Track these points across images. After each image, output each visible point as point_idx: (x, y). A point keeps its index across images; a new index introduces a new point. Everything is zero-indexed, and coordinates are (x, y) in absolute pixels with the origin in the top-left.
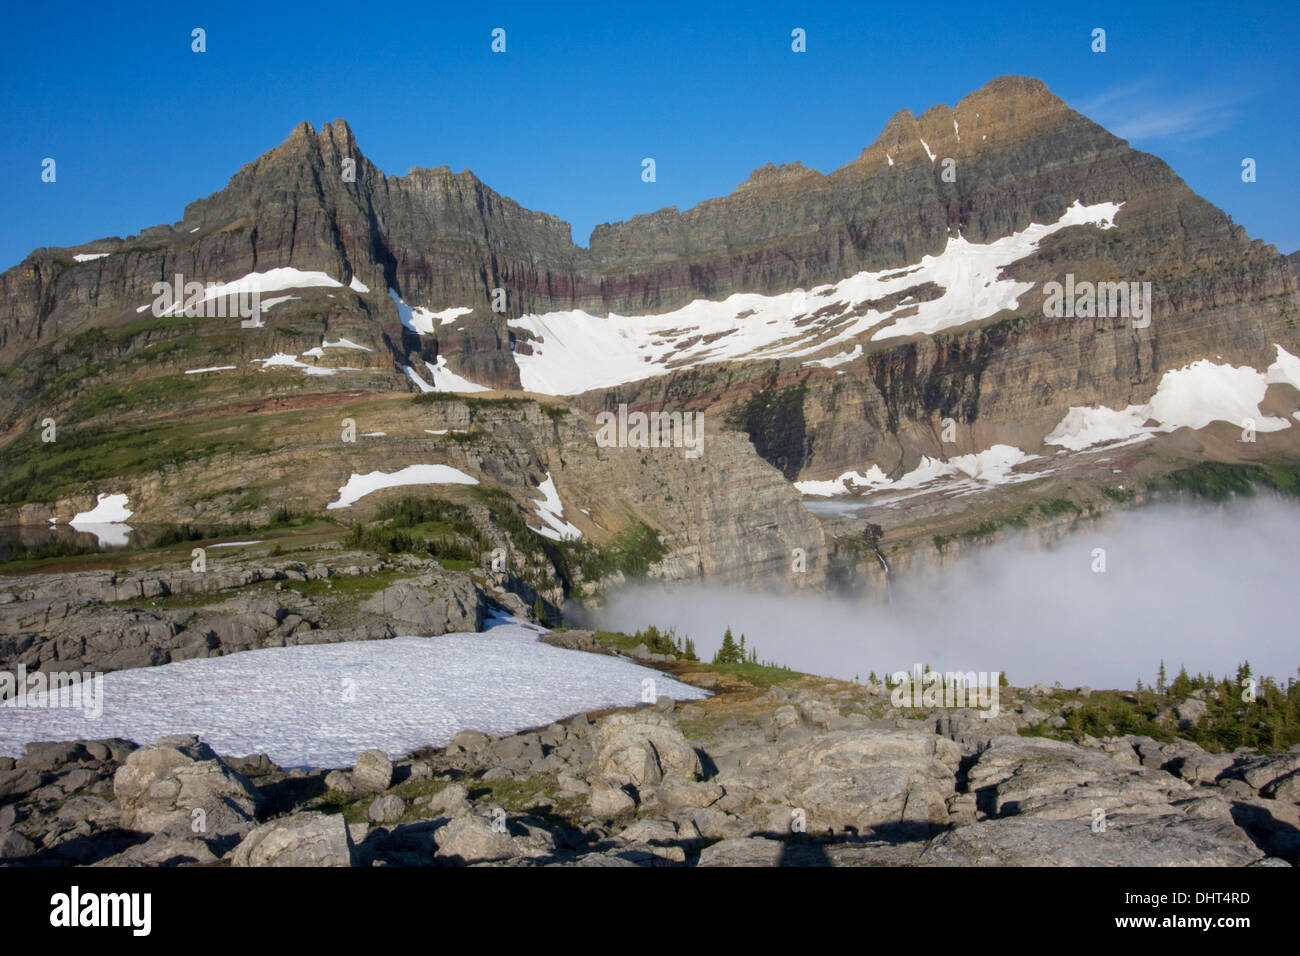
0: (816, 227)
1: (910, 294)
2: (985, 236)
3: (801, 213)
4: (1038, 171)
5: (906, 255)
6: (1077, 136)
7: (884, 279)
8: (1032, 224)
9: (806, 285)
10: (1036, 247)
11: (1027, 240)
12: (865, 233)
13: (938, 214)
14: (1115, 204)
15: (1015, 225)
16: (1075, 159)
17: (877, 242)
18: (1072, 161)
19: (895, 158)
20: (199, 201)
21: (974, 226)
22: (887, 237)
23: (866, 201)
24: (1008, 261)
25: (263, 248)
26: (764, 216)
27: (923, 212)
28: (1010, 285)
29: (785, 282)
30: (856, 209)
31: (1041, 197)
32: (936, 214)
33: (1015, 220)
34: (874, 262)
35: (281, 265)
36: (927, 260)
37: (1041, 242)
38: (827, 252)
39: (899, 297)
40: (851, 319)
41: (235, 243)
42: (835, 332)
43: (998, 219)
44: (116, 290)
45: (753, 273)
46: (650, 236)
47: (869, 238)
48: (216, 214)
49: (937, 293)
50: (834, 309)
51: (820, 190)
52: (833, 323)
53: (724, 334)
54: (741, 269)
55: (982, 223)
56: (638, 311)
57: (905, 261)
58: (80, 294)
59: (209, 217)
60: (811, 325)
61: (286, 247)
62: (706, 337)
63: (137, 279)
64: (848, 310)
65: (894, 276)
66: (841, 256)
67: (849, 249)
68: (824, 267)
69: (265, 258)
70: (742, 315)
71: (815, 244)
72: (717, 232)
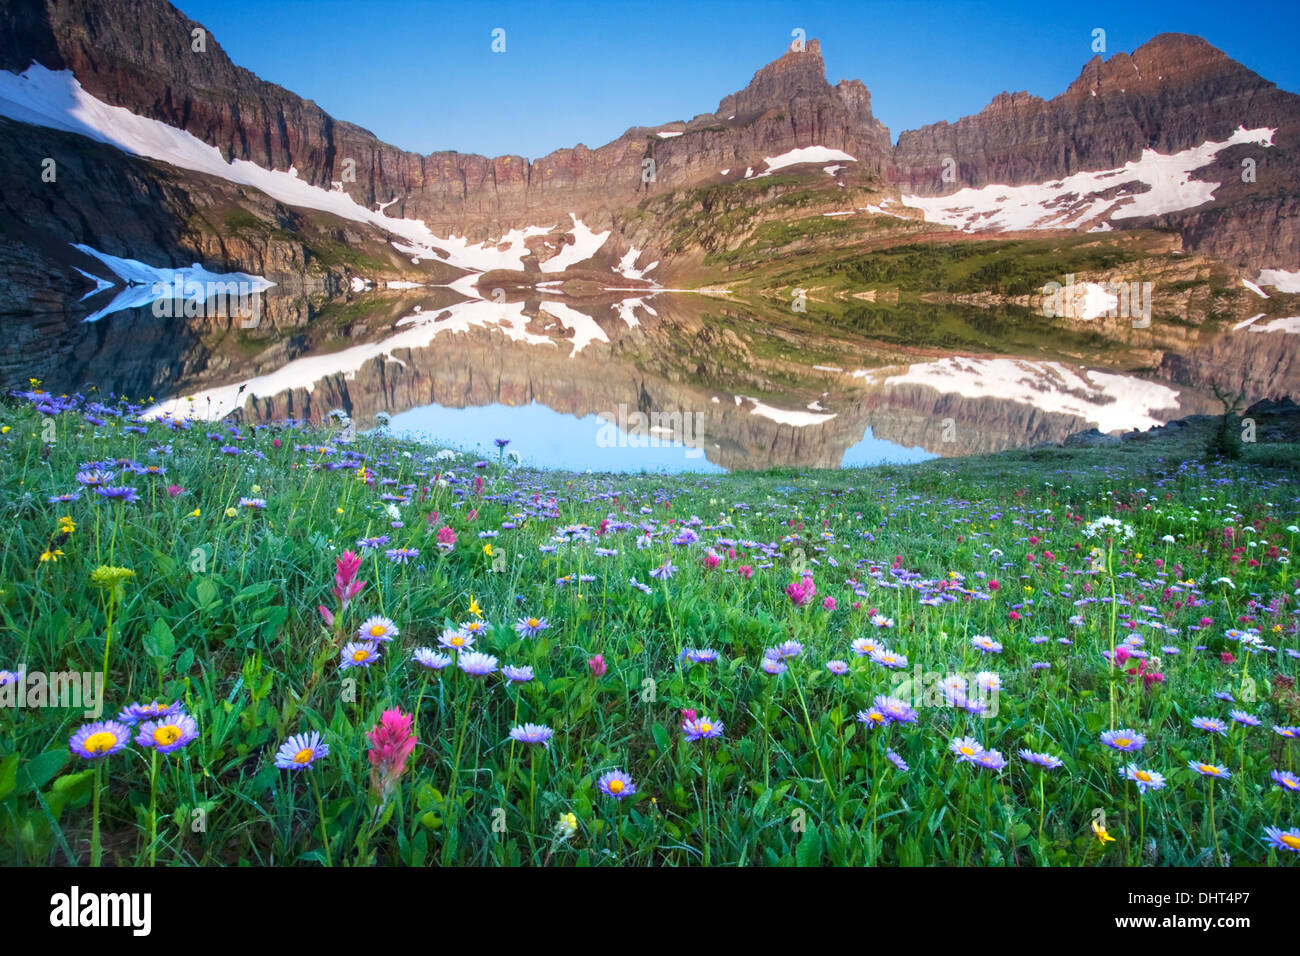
0: (1045, 139)
1: (1123, 189)
2: (1170, 149)
3: (1034, 128)
4: (1210, 104)
5: (1114, 161)
6: (1238, 78)
7: (1098, 177)
8: (1207, 142)
9: (1038, 180)
10: (1213, 158)
11: (1206, 152)
12: (1084, 144)
13: (1138, 134)
14: (1270, 129)
15: (1194, 142)
16: (1239, 95)
17: (1094, 151)
18: (1236, 97)
19: (1097, 91)
20: (730, 96)
21: (1163, 141)
22: (1100, 148)
23: (1082, 121)
24: (1193, 167)
25: (801, 131)
26: (1007, 130)
27: (1125, 131)
28: (1198, 185)
29: (1025, 177)
30: (1075, 127)
31: (1215, 122)
32: (1136, 132)
33: (1194, 138)
34: (1091, 165)
35: (813, 144)
36: (1129, 165)
37: (1216, 154)
38: (1056, 157)
39: (1115, 190)
40: (1085, 205)
41: (782, 127)
42: (1080, 213)
43: (1181, 137)
44: (702, 158)
45: (1002, 170)
46: (935, 141)
47: (1087, 148)
48: (745, 107)
49: (1145, 188)
50: (1069, 197)
51: (1046, 112)
52: (1074, 207)
53: (994, 212)
54: (994, 167)
55: (1168, 140)
56: (928, 195)
57: (1113, 165)
58: (676, 160)
59: (740, 109)
60: (1058, 208)
61: (816, 131)
62: (984, 214)
63: (717, 151)
64: (1080, 198)
65: (1106, 176)
66: (1067, 160)
67: (1073, 155)
68: (1053, 167)
69: (802, 138)
70: (999, 200)
71: (1047, 151)
72: (976, 140)
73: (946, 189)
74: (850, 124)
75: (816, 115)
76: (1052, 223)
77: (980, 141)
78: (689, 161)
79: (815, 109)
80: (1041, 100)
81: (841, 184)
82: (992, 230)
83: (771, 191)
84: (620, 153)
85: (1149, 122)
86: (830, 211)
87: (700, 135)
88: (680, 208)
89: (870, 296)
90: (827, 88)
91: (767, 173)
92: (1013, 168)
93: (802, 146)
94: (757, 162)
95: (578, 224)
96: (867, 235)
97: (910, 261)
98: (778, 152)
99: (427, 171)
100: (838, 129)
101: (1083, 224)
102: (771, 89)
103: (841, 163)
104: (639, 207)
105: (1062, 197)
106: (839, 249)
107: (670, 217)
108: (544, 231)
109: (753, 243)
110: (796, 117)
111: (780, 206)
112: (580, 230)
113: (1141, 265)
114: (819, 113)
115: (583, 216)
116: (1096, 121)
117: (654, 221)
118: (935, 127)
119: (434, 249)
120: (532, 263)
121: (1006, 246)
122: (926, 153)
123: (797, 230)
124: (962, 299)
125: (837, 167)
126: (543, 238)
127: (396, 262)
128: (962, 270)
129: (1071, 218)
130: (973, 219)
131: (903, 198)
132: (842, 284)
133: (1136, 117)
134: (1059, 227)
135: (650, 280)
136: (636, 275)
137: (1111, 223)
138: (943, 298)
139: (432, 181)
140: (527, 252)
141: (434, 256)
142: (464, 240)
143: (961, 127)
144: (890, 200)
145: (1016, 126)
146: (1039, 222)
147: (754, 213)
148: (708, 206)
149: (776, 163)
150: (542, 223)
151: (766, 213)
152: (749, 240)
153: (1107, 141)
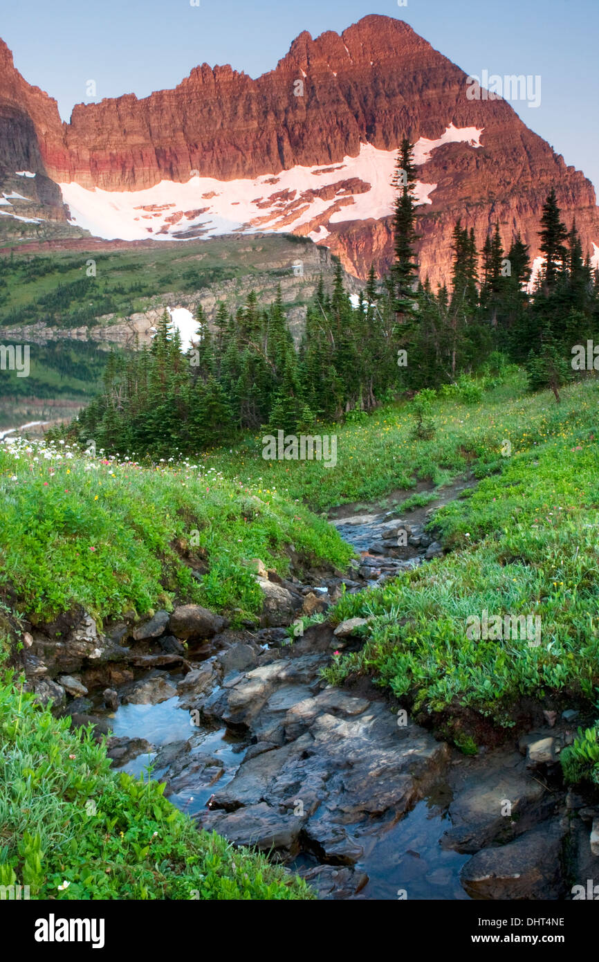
0: (255, 124)
1: (343, 187)
2: (387, 144)
3: (241, 111)
4: (421, 96)
5: (331, 154)
6: (444, 71)
7: (316, 173)
8: (421, 138)
9: (251, 173)
10: (429, 156)
11: (422, 150)
12: (297, 133)
13: (352, 124)
14: (477, 129)
15: (409, 138)
16: (446, 90)
17: (308, 142)
18: (444, 92)
19: (307, 71)
21: (379, 136)
22: (315, 138)
23: (293, 106)
26: (210, 110)
27: (339, 120)
28: (417, 185)
29: (235, 169)
30: (286, 111)
31: (427, 117)
32: (351, 122)
33: (409, 133)
34: (306, 158)
36: (347, 159)
37: (431, 152)
38: (268, 147)
39: (334, 188)
40: (302, 205)
42: (297, 214)
43: (396, 131)
45: (208, 159)
46: (120, 118)
47: (301, 136)
49: (365, 187)
50: (285, 195)
51: (253, 91)
52: (290, 207)
53: (200, 212)
54: (198, 154)
55: (384, 133)
56: (118, 188)
57: (331, 159)
60: (273, 208)
62: (187, 214)
64: (297, 197)
65: (324, 171)
66: (281, 150)
67: (286, 145)
68: (266, 158)
70: (206, 196)
71: (258, 139)
72: (172, 121)
73: (140, 181)
76: (263, 226)
77: (178, 122)
80: (247, 77)
82: (194, 231)
85: (364, 112)
101: (299, 228)
105: (277, 195)
116: (306, 106)
118: (119, 100)
122: (110, 134)
129: (287, 220)
130: (172, 220)
133: (349, 103)
137: (330, 227)
143: (154, 103)
145: (220, 107)
153: (321, 130)
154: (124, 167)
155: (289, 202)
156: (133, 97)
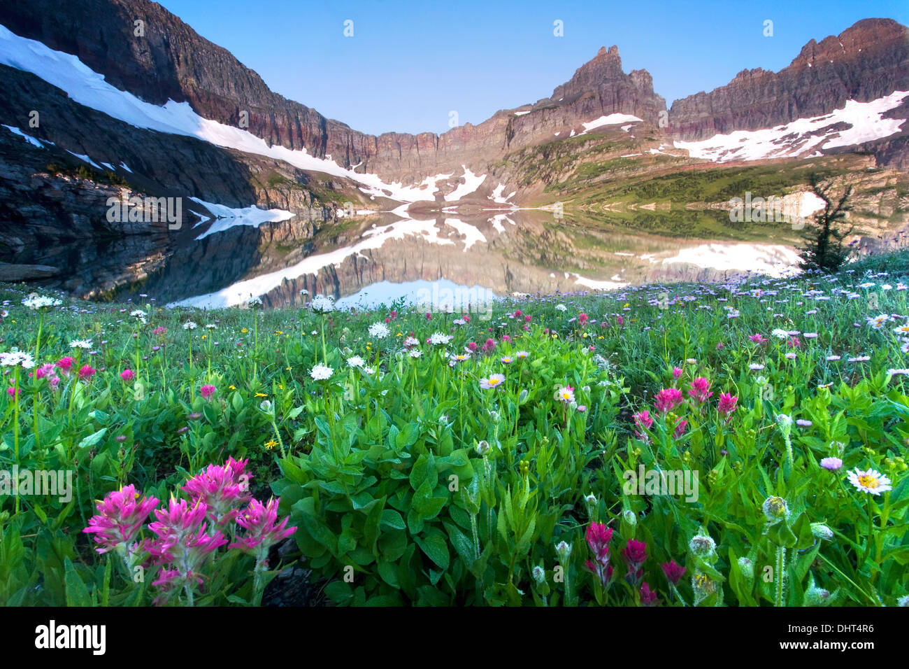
0: (775, 98)
1: (831, 128)
2: (867, 99)
3: (766, 92)
4: (898, 65)
5: (825, 110)
7: (813, 121)
9: (769, 126)
10: (900, 103)
12: (802, 100)
13: (843, 89)
17: (810, 104)
19: (812, 63)
20: (560, 86)
21: (862, 94)
22: (815, 102)
23: (801, 84)
24: (885, 110)
25: (606, 105)
26: (747, 94)
27: (833, 89)
29: (760, 125)
30: (796, 88)
33: (885, 89)
34: (807, 114)
35: (614, 112)
36: (836, 112)
37: (902, 100)
38: (782, 110)
39: (826, 129)
40: (803, 141)
41: (593, 103)
42: (800, 146)
43: (875, 90)
44: (543, 126)
45: (744, 121)
46: (696, 105)
47: (805, 102)
48: (570, 92)
49: (848, 126)
50: (792, 136)
51: (775, 80)
52: (795, 142)
53: (738, 149)
54: (738, 119)
55: (865, 92)
56: (692, 140)
57: (824, 113)
58: (526, 128)
59: (567, 93)
60: (784, 144)
61: (616, 105)
62: (731, 151)
63: (552, 121)
64: (799, 136)
65: (818, 120)
66: (790, 111)
67: (794, 108)
68: (780, 117)
69: (607, 109)
70: (742, 140)
71: (775, 106)
72: (725, 102)
73: (704, 135)
74: (638, 97)
75: (616, 94)
76: (779, 154)
77: (728, 103)
78: (534, 129)
79: (615, 89)
80: (772, 72)
81: (632, 137)
82: (736, 161)
83: (587, 144)
84: (492, 126)
85: (851, 81)
86: (625, 154)
87: (541, 112)
88: (530, 158)
89: (651, 207)
90: (622, 75)
91: (584, 133)
92: (752, 118)
93: (606, 114)
94: (577, 126)
95: (467, 171)
96: (650, 168)
97: (678, 183)
98: (591, 119)
99: (379, 145)
100: (631, 102)
101: (802, 153)
102: (587, 79)
103: (633, 123)
104: (504, 159)
105: (786, 136)
106: (631, 178)
107: (523, 164)
108: (446, 177)
109: (576, 176)
110: (602, 96)
111: (593, 153)
112: (468, 175)
113: (844, 178)
114: (618, 92)
115: (470, 166)
116: (811, 83)
117: (513, 167)
118: (696, 95)
119: (384, 191)
120: (440, 197)
121: (745, 170)
122: (691, 113)
123: (603, 167)
124: (714, 206)
125: (630, 126)
126: (446, 181)
127: (361, 199)
128: (714, 188)
129: (793, 150)
130: (724, 154)
131: (675, 143)
132: (633, 200)
133: (841, 78)
134: (784, 156)
135: (511, 203)
136: (502, 201)
137: (822, 151)
138: (701, 206)
139: (381, 151)
140: (437, 190)
141: (383, 195)
142: (400, 184)
143: (715, 95)
144: (665, 145)
145: (753, 91)
146: (770, 153)
147: (575, 158)
148: (546, 156)
149: (590, 126)
150: (445, 172)
151: (584, 158)
152: (573, 175)
153: (819, 96)
154: (697, 130)
155: (794, 139)
156: (704, 93)
